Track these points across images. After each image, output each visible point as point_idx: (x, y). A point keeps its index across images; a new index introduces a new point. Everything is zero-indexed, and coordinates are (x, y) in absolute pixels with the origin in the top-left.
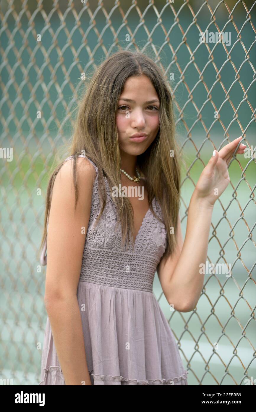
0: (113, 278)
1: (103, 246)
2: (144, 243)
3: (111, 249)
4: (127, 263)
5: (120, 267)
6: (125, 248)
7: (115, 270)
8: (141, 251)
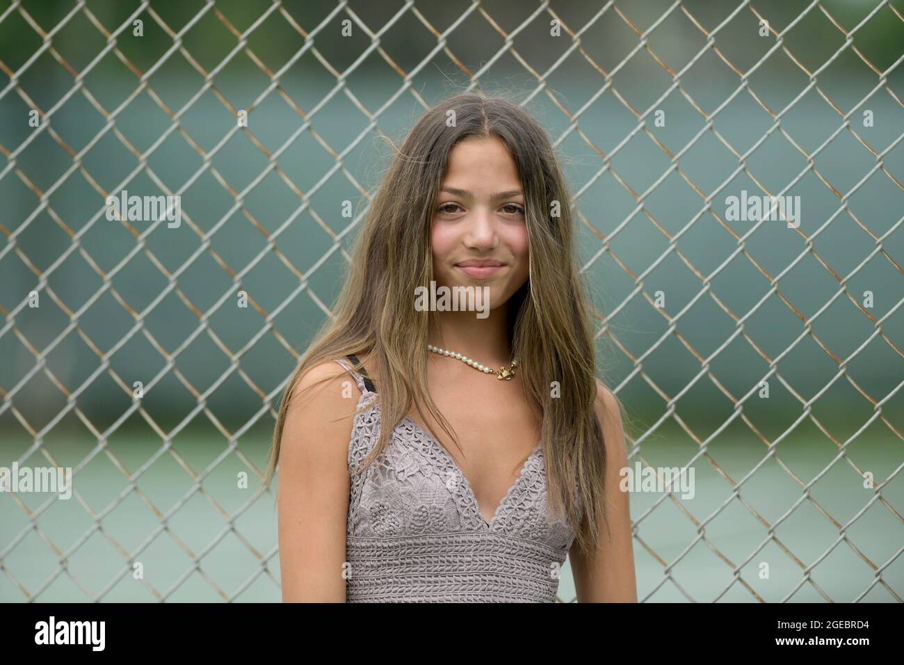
0: (442, 597)
1: (406, 534)
2: (518, 516)
3: (424, 538)
4: (469, 559)
5: (456, 570)
6: (457, 528)
7: (443, 579)
8: (507, 533)
